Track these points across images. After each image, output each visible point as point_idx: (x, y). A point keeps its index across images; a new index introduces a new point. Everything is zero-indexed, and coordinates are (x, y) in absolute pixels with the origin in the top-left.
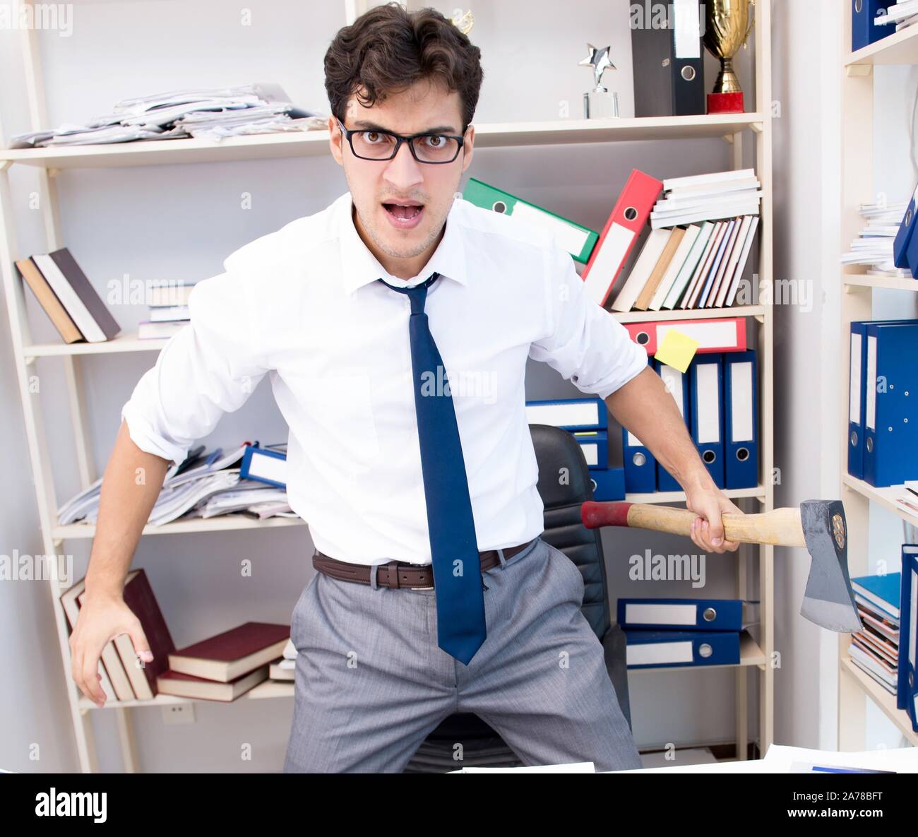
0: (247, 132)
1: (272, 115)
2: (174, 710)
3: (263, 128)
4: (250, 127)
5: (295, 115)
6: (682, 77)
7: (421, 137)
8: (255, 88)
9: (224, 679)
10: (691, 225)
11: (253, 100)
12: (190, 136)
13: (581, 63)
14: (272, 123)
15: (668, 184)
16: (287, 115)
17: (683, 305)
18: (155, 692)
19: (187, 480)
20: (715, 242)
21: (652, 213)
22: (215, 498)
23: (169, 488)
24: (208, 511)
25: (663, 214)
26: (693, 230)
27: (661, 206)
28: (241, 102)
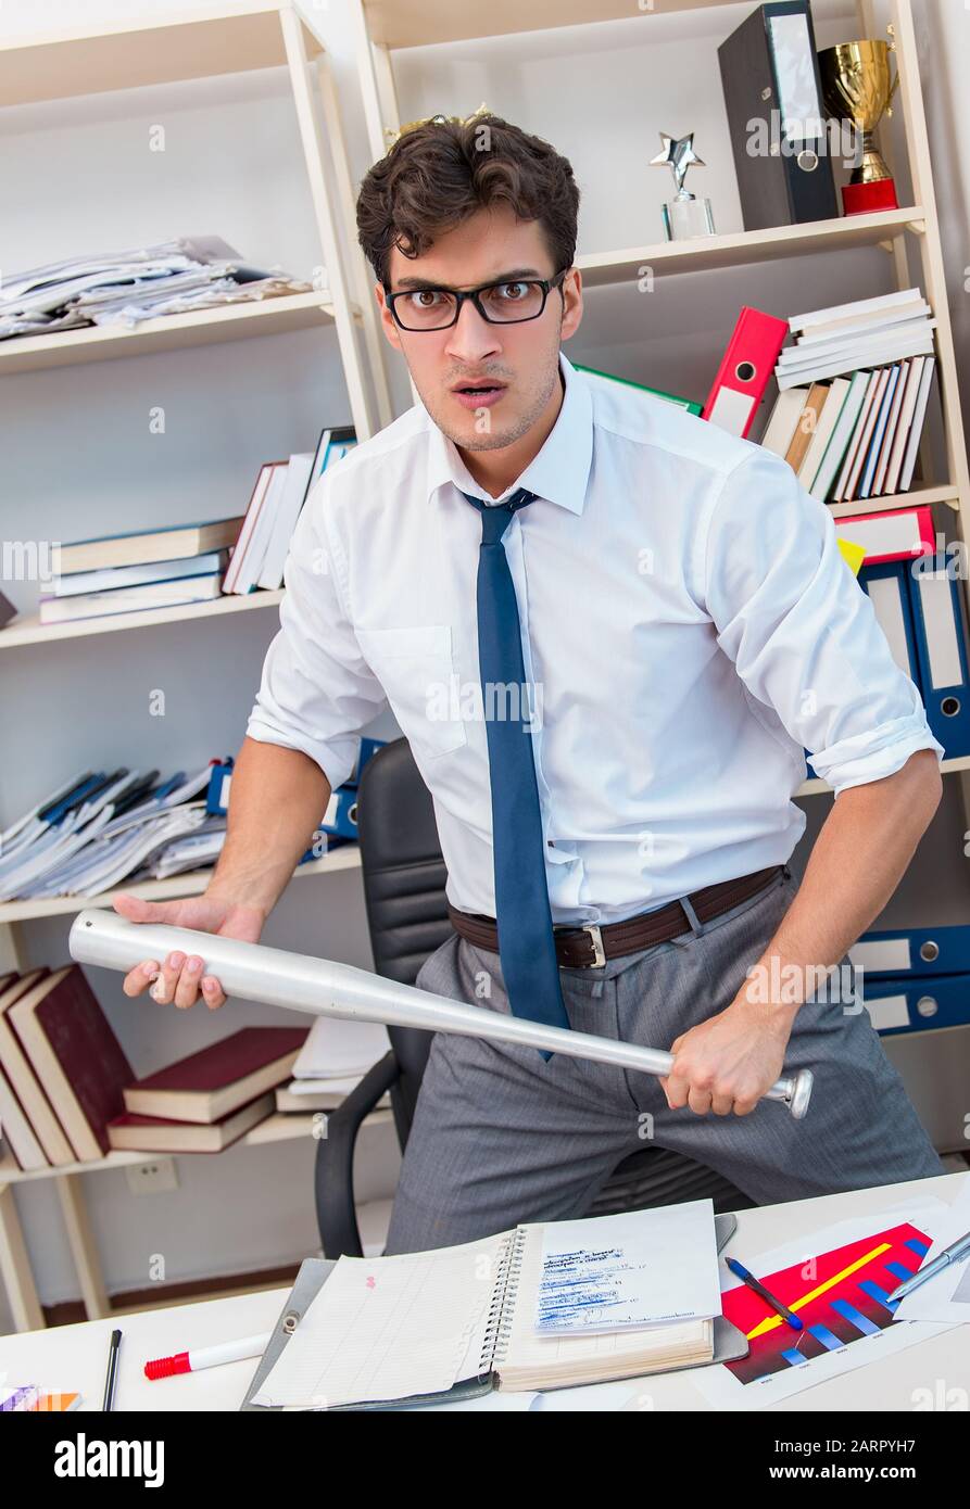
0: (174, 310)
1: (208, 282)
2: (145, 1171)
3: (196, 301)
4: (176, 302)
5: (242, 278)
6: (798, 167)
7: (491, 287)
8: (182, 245)
9: (206, 1117)
10: (837, 379)
11: (180, 262)
12: (92, 324)
13: (652, 162)
14: (210, 293)
15: (796, 323)
16: (231, 279)
17: (838, 497)
18: (106, 1147)
19: (130, 825)
20: (873, 400)
21: (776, 368)
22: (172, 848)
23: (102, 839)
24: (165, 867)
25: (792, 366)
26: (840, 386)
27: (789, 356)
28: (161, 267)
